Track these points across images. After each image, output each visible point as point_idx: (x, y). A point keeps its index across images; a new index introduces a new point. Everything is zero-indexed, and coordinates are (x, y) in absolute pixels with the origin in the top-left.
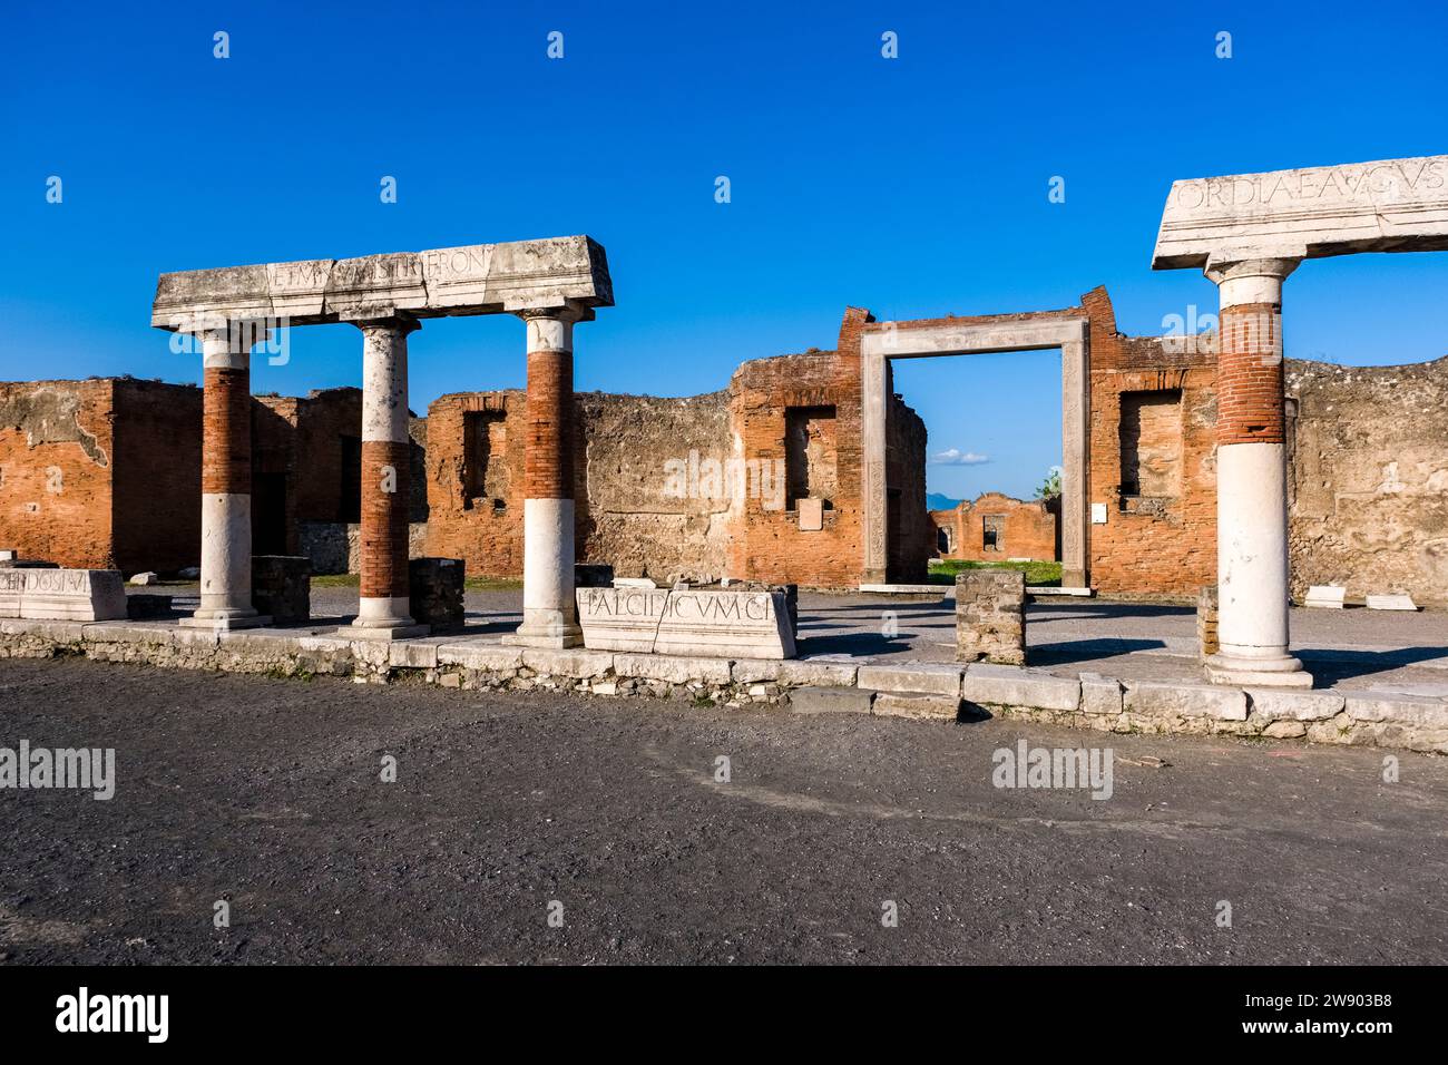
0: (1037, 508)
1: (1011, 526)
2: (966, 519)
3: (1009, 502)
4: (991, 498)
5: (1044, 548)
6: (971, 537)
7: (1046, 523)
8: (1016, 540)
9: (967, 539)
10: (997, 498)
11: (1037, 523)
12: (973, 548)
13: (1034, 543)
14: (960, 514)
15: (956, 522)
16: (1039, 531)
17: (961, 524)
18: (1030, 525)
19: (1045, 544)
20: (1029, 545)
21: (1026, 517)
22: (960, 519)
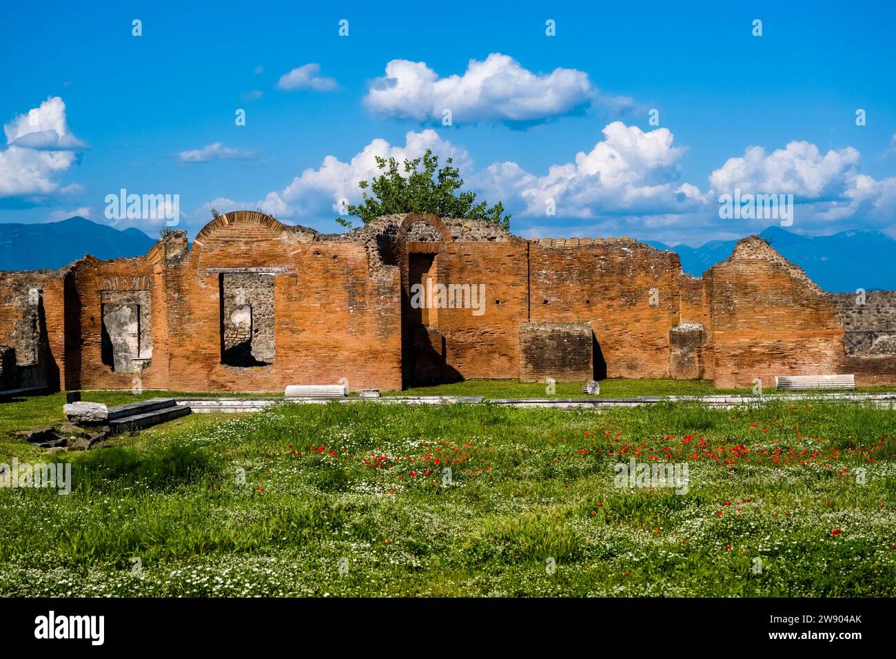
0: (355, 252)
1: (289, 299)
2: (174, 281)
3: (284, 236)
4: (239, 227)
5: (374, 355)
6: (190, 328)
7: (377, 291)
8: (302, 337)
9: (178, 334)
10: (253, 226)
11: (356, 290)
12: (192, 358)
13: (352, 343)
14: (158, 268)
15: (149, 288)
16: (361, 309)
17: (160, 294)
18: (339, 297)
19: (377, 345)
20: (336, 347)
21: (329, 275)
22: (159, 280)
